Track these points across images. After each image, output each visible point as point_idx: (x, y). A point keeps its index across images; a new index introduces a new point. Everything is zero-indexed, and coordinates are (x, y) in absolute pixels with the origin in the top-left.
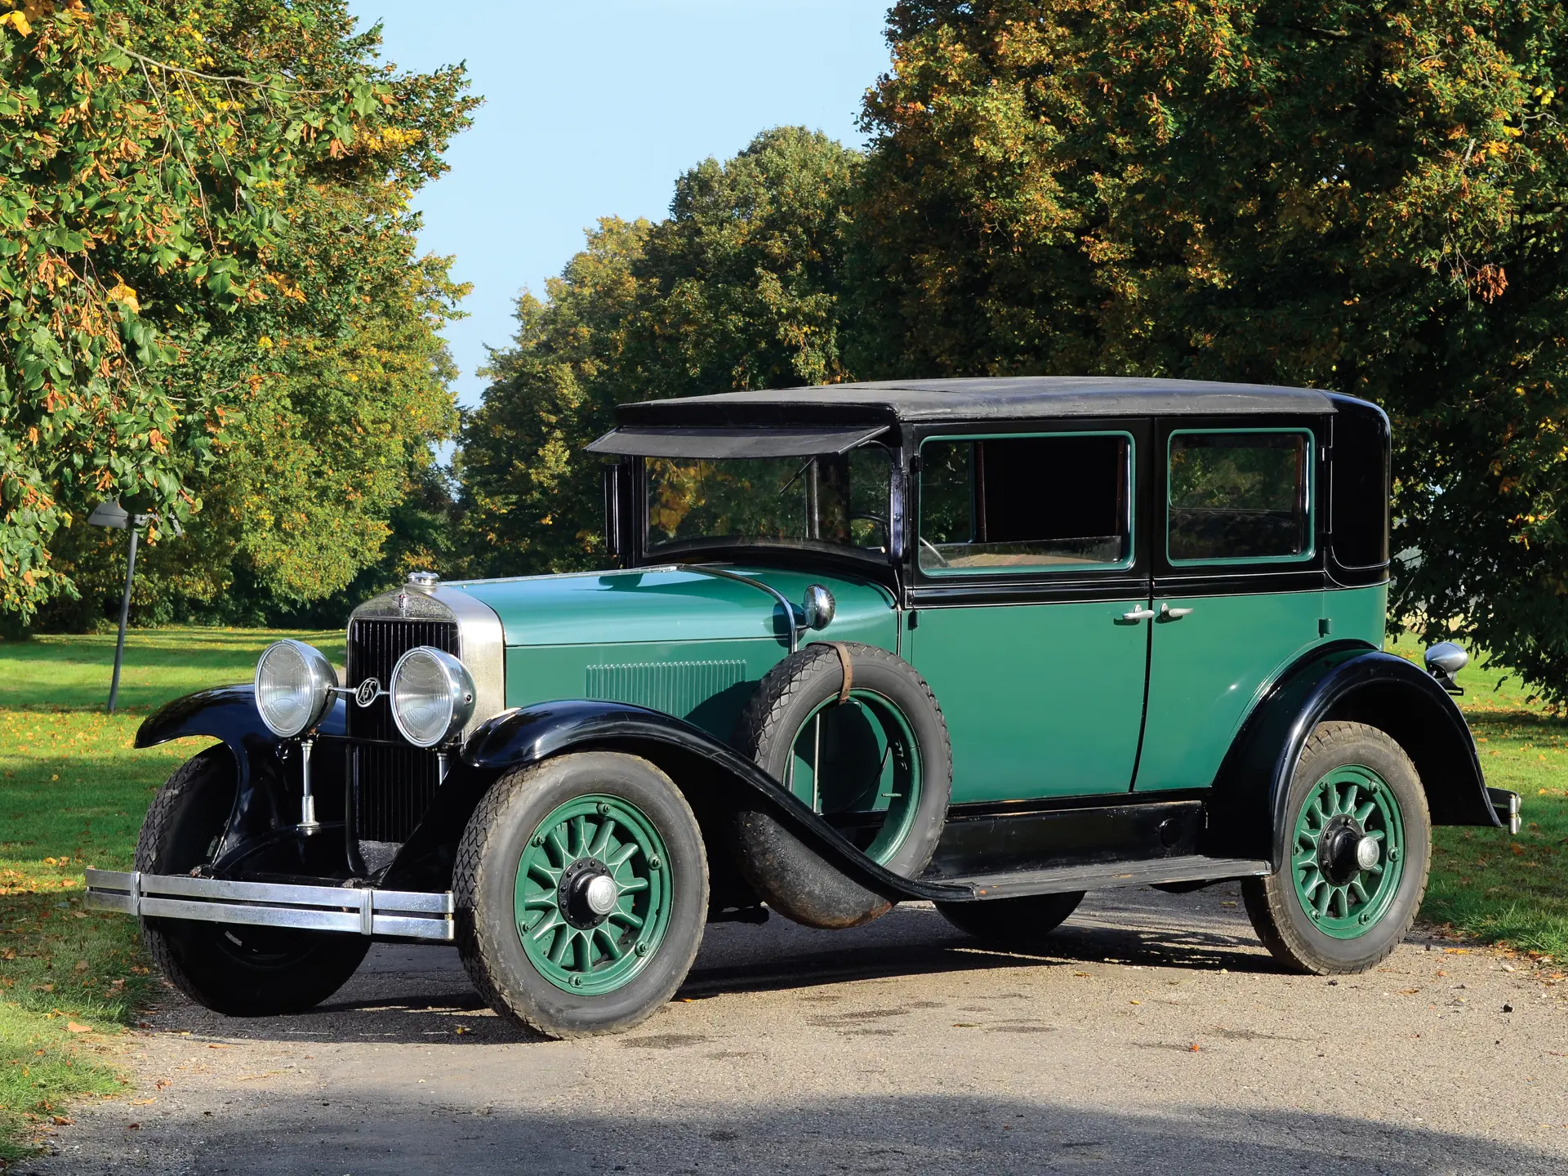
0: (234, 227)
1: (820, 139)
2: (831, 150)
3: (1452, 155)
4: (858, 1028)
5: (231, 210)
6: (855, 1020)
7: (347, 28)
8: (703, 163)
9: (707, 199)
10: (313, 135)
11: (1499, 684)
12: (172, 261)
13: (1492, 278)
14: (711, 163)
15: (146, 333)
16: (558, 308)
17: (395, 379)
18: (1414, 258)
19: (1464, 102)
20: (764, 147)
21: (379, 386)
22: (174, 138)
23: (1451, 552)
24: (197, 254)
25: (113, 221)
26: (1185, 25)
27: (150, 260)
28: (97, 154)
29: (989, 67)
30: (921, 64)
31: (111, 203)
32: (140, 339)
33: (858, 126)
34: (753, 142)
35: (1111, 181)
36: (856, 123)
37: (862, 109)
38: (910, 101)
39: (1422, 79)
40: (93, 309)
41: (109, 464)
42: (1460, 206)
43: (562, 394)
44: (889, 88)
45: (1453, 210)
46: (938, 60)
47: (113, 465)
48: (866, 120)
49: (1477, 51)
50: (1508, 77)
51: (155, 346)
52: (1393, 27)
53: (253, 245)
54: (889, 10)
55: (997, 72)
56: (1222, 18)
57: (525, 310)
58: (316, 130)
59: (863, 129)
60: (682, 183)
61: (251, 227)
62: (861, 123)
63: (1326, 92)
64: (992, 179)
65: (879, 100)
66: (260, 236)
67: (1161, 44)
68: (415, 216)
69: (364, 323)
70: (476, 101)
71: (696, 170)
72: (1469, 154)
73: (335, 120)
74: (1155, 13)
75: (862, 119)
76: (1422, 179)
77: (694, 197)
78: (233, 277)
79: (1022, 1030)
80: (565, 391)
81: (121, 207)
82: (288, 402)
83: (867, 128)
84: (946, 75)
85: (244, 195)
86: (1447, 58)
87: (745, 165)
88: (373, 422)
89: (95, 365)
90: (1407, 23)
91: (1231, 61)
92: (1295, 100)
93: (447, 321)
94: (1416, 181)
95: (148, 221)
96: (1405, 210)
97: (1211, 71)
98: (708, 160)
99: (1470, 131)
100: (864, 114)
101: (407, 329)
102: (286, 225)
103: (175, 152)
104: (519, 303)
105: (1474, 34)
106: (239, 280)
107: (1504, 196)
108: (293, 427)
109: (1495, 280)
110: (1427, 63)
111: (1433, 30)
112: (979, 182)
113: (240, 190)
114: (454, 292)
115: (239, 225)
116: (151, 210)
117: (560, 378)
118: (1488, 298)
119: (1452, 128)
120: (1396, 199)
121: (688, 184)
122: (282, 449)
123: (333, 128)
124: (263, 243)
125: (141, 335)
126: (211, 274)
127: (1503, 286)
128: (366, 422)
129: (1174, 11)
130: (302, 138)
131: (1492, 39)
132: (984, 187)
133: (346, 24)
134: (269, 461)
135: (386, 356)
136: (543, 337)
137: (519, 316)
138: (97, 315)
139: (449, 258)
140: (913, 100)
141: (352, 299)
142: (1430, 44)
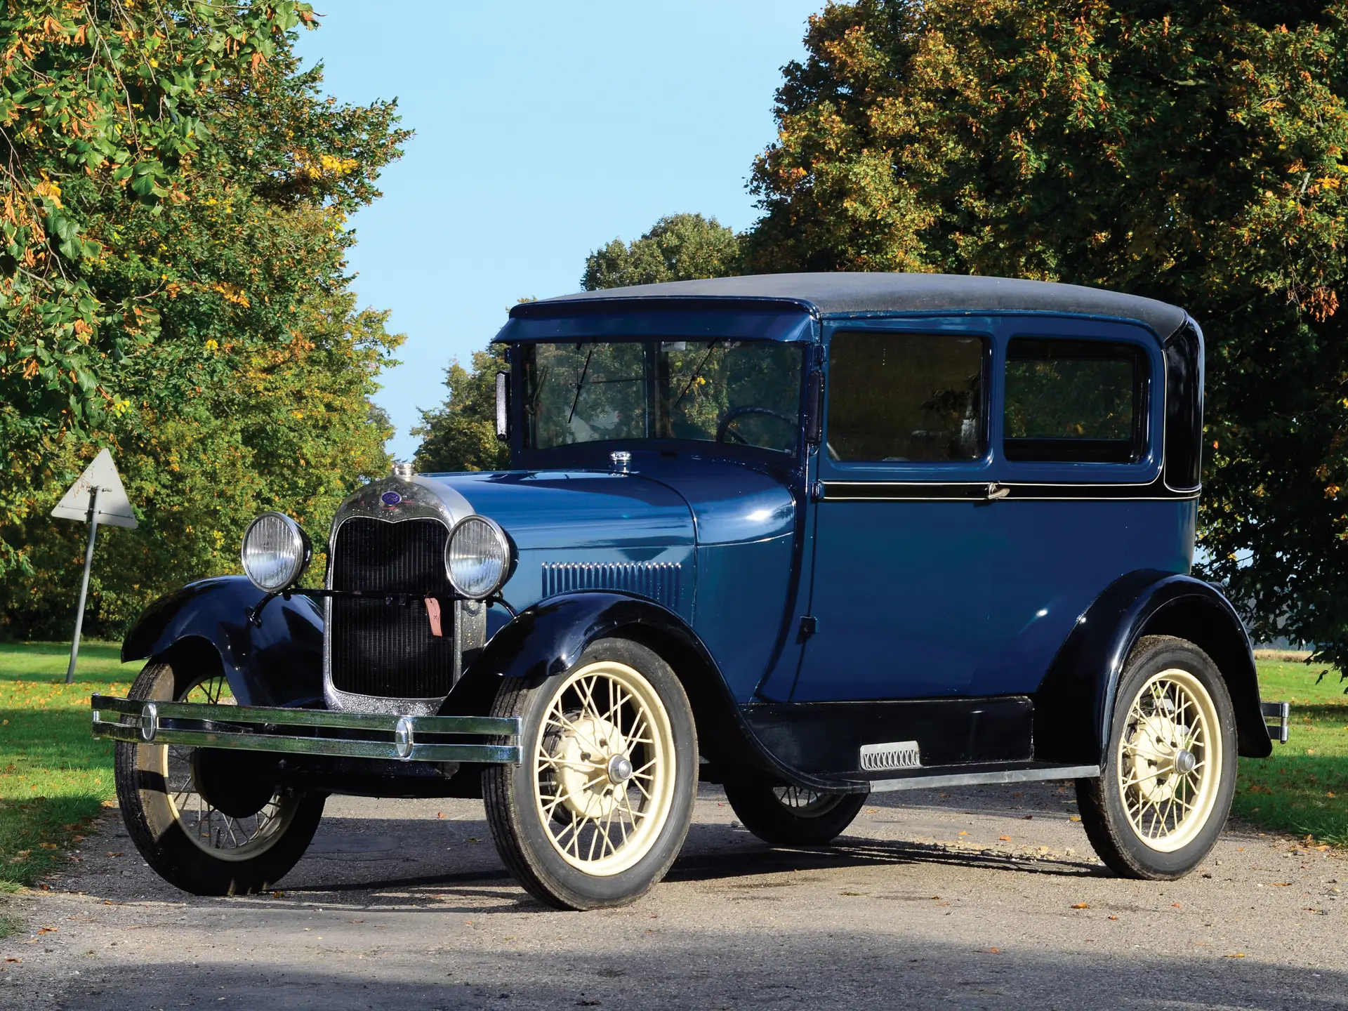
0: (157, 134)
1: (713, 225)
2: (724, 235)
3: (1290, 186)
4: (746, 895)
5: (155, 117)
6: (743, 889)
7: (292, 67)
8: (611, 244)
9: (614, 276)
10: (236, 48)
11: (1321, 677)
12: (98, 163)
13: (1324, 300)
14: (618, 244)
15: (69, 228)
16: (483, 375)
17: (335, 418)
18: (1254, 279)
19: (1301, 139)
20: (665, 231)
21: (321, 423)
22: (102, 47)
23: (1279, 555)
24: (122, 157)
25: (40, 114)
26: (1048, 71)
27: (78, 161)
28: (22, 33)
29: (863, 138)
30: (804, 134)
31: (38, 97)
32: (64, 234)
33: (748, 189)
34: (654, 227)
35: (970, 239)
36: (746, 186)
37: (752, 174)
38: (793, 167)
39: (1265, 117)
40: (18, 199)
41: (35, 353)
42: (1295, 231)
43: (485, 448)
44: (775, 156)
45: (1290, 235)
46: (818, 131)
47: (39, 354)
48: (755, 183)
49: (1313, 93)
50: (1341, 119)
51: (77, 241)
52: (1238, 70)
53: (176, 151)
54: (777, 90)
55: (869, 143)
56: (1081, 66)
57: (453, 378)
58: (239, 43)
59: (752, 192)
60: (592, 261)
61: (174, 134)
62: (750, 186)
63: (1173, 134)
64: (863, 236)
65: (767, 166)
66: (182, 143)
67: (1026, 89)
68: (349, 233)
69: (309, 368)
70: (407, 133)
71: (604, 250)
72: (1304, 187)
73: (258, 34)
74: (1020, 60)
75: (752, 183)
76: (1263, 207)
77: (602, 274)
78: (157, 179)
79: (909, 899)
80: (487, 445)
81: (47, 101)
82: (239, 437)
83: (755, 191)
84: (824, 144)
85: (168, 104)
86: (1285, 101)
87: (648, 246)
88: (315, 456)
89: (19, 254)
90: (1251, 67)
91: (1089, 104)
92: (1146, 141)
93: (383, 368)
94: (1256, 209)
95: (74, 115)
96: (1246, 235)
97: (1069, 112)
98: (616, 242)
99: (1305, 165)
100: (754, 179)
101: (347, 374)
102: (207, 135)
103: (103, 61)
104: (448, 372)
105: (1310, 80)
106: (163, 183)
107: (1336, 222)
108: (244, 457)
109: (1327, 302)
110: (1268, 105)
111: (1274, 74)
112: (852, 240)
113: (165, 99)
114: (390, 342)
115: (161, 133)
116: (77, 104)
117: (483, 434)
118: (1321, 318)
119: (1291, 162)
120: (1238, 226)
121: (597, 262)
122: (233, 476)
123: (255, 42)
124: (185, 150)
125: (65, 229)
126: (136, 176)
127: (1334, 307)
128: (309, 456)
129: (1038, 59)
130: (226, 49)
131: (1325, 84)
132: (857, 245)
133: (291, 64)
134: (221, 486)
135: (329, 397)
136: (468, 403)
137: (448, 384)
138: (22, 206)
139: (386, 312)
140: (797, 165)
141: (291, 307)
142: (1272, 86)
